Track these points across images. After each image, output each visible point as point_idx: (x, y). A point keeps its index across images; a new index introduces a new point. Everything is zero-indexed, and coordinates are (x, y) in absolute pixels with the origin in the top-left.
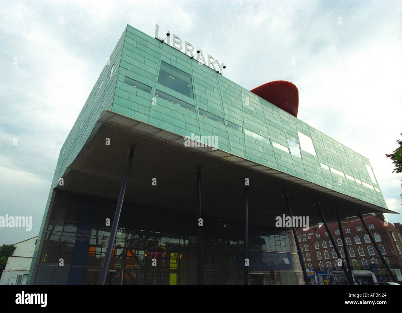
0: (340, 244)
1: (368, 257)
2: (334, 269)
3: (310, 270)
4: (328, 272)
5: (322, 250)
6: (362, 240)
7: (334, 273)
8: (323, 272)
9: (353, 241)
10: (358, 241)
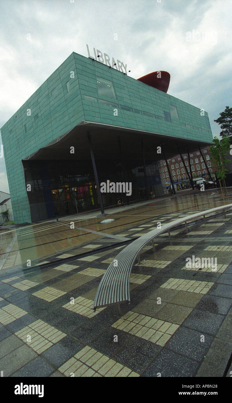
0: (187, 164)
1: (202, 170)
2: (182, 179)
3: (168, 183)
4: (179, 182)
5: (175, 170)
6: (199, 160)
7: (182, 182)
8: (176, 182)
9: (194, 161)
10: (197, 161)
